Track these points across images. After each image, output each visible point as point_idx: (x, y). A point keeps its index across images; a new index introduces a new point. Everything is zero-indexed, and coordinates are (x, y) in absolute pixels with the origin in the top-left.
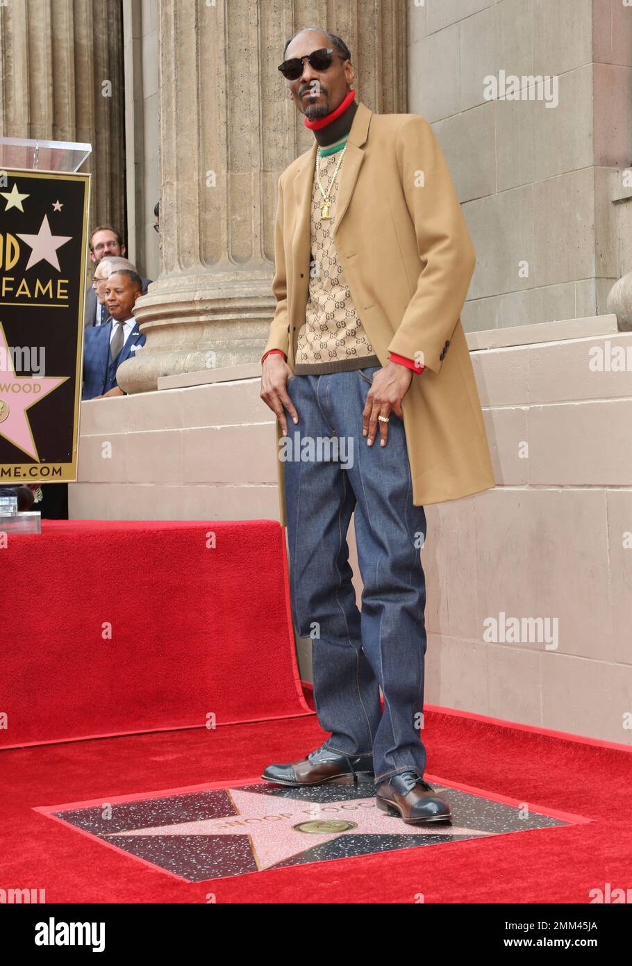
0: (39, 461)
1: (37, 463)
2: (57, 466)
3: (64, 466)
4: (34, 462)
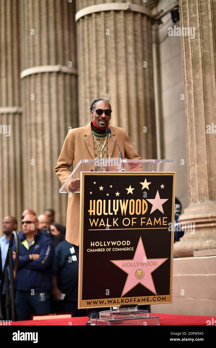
0: (156, 294)
1: (156, 295)
2: (164, 296)
3: (166, 296)
4: (155, 295)
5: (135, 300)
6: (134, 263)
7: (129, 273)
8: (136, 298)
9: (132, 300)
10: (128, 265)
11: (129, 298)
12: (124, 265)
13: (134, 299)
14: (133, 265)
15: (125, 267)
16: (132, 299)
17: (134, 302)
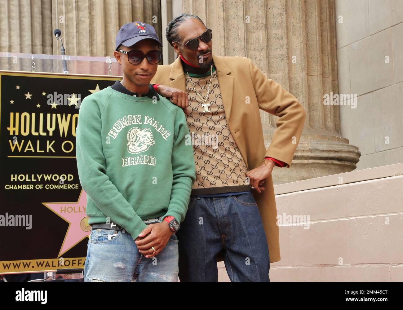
5: (80, 262)
6: (79, 207)
7: (71, 222)
8: (81, 260)
9: (74, 262)
10: (70, 210)
11: (71, 259)
12: (64, 210)
13: (79, 260)
14: (77, 210)
15: (65, 212)
16: (75, 260)
17: (78, 265)
